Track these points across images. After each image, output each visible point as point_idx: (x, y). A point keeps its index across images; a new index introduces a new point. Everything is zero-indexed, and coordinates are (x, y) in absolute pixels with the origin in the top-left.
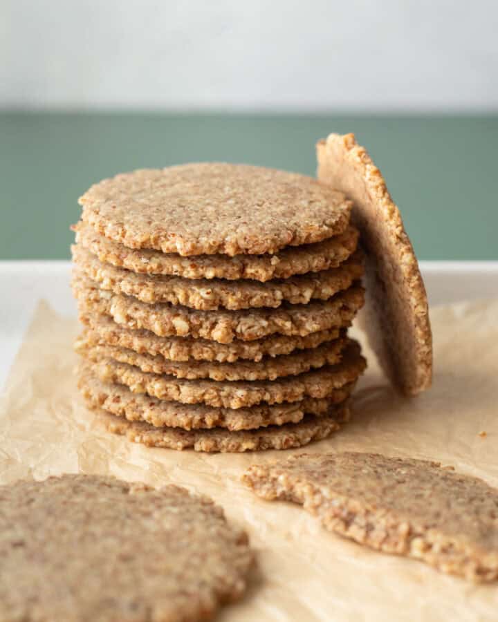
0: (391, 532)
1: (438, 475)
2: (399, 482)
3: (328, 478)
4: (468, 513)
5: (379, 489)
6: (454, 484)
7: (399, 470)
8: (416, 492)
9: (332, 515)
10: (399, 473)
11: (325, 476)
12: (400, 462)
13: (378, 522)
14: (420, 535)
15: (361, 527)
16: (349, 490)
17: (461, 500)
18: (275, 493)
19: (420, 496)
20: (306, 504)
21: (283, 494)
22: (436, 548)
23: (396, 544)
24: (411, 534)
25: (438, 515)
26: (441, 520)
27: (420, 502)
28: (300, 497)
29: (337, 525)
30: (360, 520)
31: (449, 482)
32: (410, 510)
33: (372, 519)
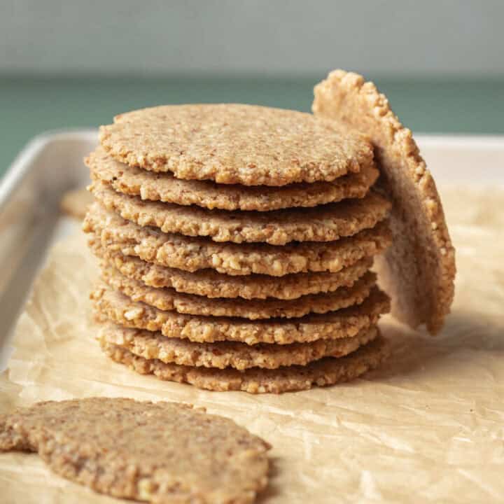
0: (120, 474)
1: (185, 416)
2: (139, 424)
3: (66, 423)
4: (204, 452)
5: (115, 432)
6: (198, 424)
7: (145, 412)
8: (154, 434)
9: (63, 461)
10: (146, 415)
11: (63, 422)
12: (149, 405)
13: (109, 466)
14: (148, 476)
15: (91, 472)
16: (83, 435)
17: (201, 439)
18: (11, 442)
19: (158, 437)
20: (41, 451)
21: (20, 442)
22: (163, 488)
23: (124, 487)
24: (138, 476)
25: (170, 455)
26: (173, 460)
27: (156, 443)
28: (35, 445)
29: (68, 471)
30: (91, 465)
31: (195, 423)
32: (142, 451)
33: (102, 462)
